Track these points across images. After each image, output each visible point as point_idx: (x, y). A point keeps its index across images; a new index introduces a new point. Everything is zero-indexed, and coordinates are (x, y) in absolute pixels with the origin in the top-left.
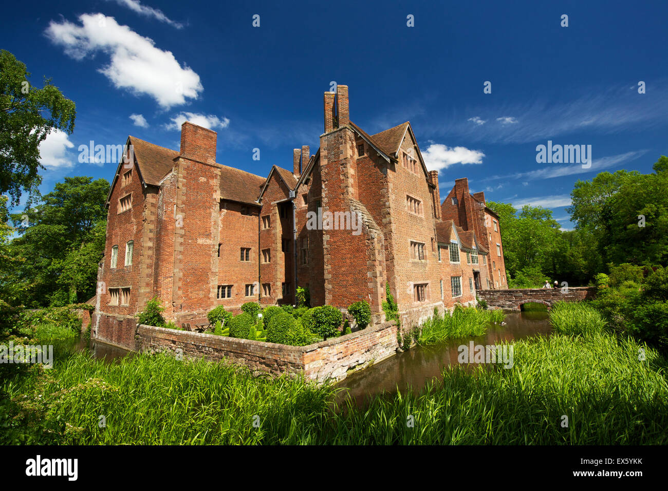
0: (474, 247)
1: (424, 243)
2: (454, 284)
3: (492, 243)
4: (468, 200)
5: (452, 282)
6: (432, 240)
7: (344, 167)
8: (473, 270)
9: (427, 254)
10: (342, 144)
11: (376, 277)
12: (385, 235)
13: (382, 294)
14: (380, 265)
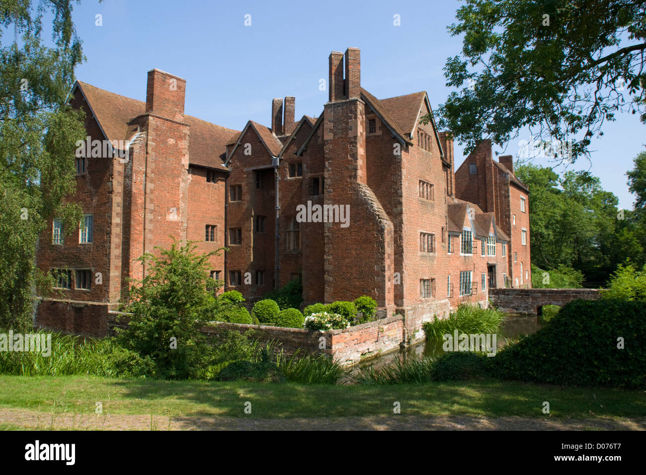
0: (491, 234)
1: (433, 233)
2: (463, 280)
3: (515, 227)
4: (491, 169)
5: (461, 277)
6: (442, 229)
7: (353, 146)
8: (488, 264)
9: (436, 246)
10: (351, 118)
11: (384, 271)
12: (395, 226)
13: (389, 289)
14: (389, 258)
